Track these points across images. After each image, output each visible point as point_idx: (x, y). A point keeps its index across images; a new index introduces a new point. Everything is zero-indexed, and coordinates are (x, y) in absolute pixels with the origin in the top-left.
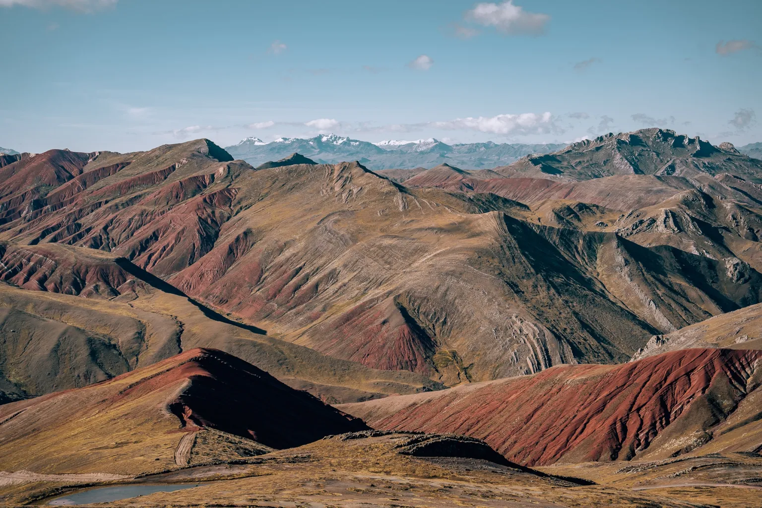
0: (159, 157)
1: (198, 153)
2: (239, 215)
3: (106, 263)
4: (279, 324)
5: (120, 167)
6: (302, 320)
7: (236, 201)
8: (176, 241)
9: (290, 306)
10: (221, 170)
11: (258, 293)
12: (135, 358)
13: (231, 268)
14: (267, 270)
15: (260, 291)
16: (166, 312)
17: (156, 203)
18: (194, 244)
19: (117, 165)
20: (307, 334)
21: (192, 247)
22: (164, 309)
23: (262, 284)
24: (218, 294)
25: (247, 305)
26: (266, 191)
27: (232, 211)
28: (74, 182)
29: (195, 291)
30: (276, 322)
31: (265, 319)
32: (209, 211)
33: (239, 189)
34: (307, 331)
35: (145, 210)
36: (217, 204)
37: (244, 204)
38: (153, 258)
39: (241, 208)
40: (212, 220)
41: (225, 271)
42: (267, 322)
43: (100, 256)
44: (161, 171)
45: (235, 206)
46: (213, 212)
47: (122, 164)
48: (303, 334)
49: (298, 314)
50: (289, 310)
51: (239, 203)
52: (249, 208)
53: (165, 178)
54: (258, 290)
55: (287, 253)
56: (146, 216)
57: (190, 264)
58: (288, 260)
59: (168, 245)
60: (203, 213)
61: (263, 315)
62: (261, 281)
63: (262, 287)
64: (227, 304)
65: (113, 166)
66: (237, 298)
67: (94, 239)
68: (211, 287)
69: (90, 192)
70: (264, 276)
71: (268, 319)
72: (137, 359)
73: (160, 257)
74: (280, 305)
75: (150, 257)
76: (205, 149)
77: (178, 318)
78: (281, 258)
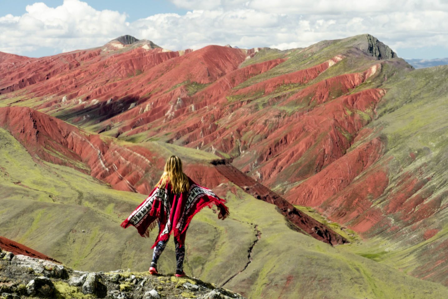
0: (315, 54)
1: (355, 50)
2: (381, 119)
3: (200, 165)
4: (390, 242)
5: (273, 64)
6: (414, 238)
7: (381, 103)
8: (306, 146)
9: (408, 221)
10: (374, 69)
11: (378, 206)
12: (200, 267)
13: (357, 177)
14: (394, 180)
15: (382, 203)
16: (247, 220)
17: (296, 103)
18: (324, 150)
19: (271, 63)
20: (415, 253)
21: (322, 153)
22: (247, 217)
23: (385, 197)
24: (338, 206)
25: (364, 219)
26: (417, 93)
27: (374, 114)
28: (223, 81)
29: (317, 201)
30: (388, 239)
31: (378, 235)
32: (349, 112)
33: (388, 90)
34: (416, 250)
35: (284, 111)
36: (359, 106)
37: (389, 106)
38: (280, 163)
39: (385, 112)
40: (350, 123)
41: (351, 180)
42: (379, 239)
43: (197, 157)
44: (312, 70)
45: (379, 108)
46: (353, 115)
47: (276, 61)
48: (411, 253)
49: (414, 230)
50: (406, 226)
51: (384, 105)
52: (393, 111)
53: (316, 76)
54: (380, 203)
55: (419, 162)
56: (284, 117)
57: (317, 172)
58: (417, 170)
59: (297, 150)
60: (341, 116)
61: (377, 231)
62: (385, 193)
63: (384, 200)
64: (344, 218)
65: (265, 64)
66: (356, 212)
67: (225, 141)
68: (333, 197)
69: (236, 90)
70: (389, 187)
71: (381, 235)
72: (203, 268)
73: (287, 162)
74: (397, 220)
75: (276, 163)
76: (364, 46)
77: (257, 227)
78: (411, 168)
